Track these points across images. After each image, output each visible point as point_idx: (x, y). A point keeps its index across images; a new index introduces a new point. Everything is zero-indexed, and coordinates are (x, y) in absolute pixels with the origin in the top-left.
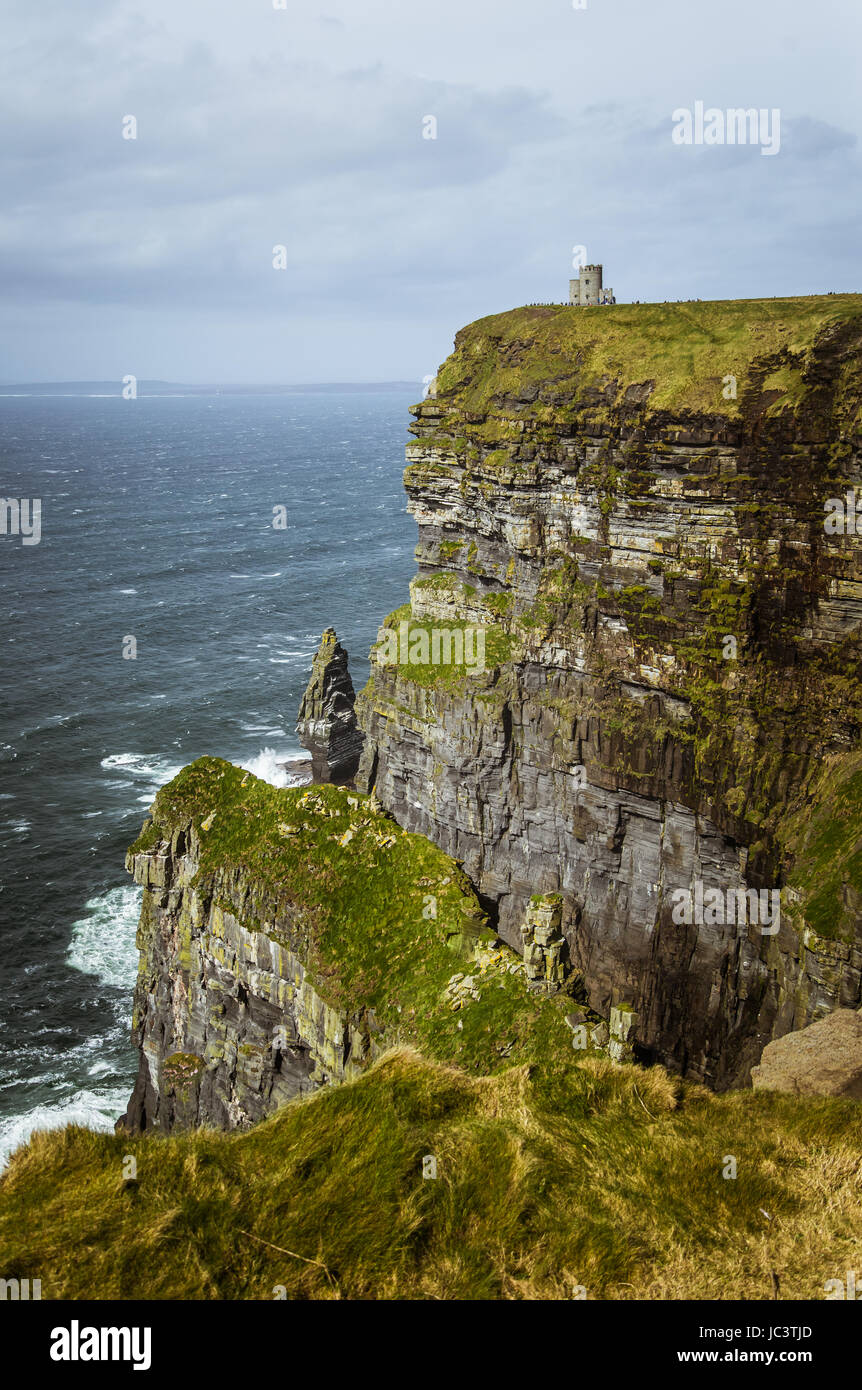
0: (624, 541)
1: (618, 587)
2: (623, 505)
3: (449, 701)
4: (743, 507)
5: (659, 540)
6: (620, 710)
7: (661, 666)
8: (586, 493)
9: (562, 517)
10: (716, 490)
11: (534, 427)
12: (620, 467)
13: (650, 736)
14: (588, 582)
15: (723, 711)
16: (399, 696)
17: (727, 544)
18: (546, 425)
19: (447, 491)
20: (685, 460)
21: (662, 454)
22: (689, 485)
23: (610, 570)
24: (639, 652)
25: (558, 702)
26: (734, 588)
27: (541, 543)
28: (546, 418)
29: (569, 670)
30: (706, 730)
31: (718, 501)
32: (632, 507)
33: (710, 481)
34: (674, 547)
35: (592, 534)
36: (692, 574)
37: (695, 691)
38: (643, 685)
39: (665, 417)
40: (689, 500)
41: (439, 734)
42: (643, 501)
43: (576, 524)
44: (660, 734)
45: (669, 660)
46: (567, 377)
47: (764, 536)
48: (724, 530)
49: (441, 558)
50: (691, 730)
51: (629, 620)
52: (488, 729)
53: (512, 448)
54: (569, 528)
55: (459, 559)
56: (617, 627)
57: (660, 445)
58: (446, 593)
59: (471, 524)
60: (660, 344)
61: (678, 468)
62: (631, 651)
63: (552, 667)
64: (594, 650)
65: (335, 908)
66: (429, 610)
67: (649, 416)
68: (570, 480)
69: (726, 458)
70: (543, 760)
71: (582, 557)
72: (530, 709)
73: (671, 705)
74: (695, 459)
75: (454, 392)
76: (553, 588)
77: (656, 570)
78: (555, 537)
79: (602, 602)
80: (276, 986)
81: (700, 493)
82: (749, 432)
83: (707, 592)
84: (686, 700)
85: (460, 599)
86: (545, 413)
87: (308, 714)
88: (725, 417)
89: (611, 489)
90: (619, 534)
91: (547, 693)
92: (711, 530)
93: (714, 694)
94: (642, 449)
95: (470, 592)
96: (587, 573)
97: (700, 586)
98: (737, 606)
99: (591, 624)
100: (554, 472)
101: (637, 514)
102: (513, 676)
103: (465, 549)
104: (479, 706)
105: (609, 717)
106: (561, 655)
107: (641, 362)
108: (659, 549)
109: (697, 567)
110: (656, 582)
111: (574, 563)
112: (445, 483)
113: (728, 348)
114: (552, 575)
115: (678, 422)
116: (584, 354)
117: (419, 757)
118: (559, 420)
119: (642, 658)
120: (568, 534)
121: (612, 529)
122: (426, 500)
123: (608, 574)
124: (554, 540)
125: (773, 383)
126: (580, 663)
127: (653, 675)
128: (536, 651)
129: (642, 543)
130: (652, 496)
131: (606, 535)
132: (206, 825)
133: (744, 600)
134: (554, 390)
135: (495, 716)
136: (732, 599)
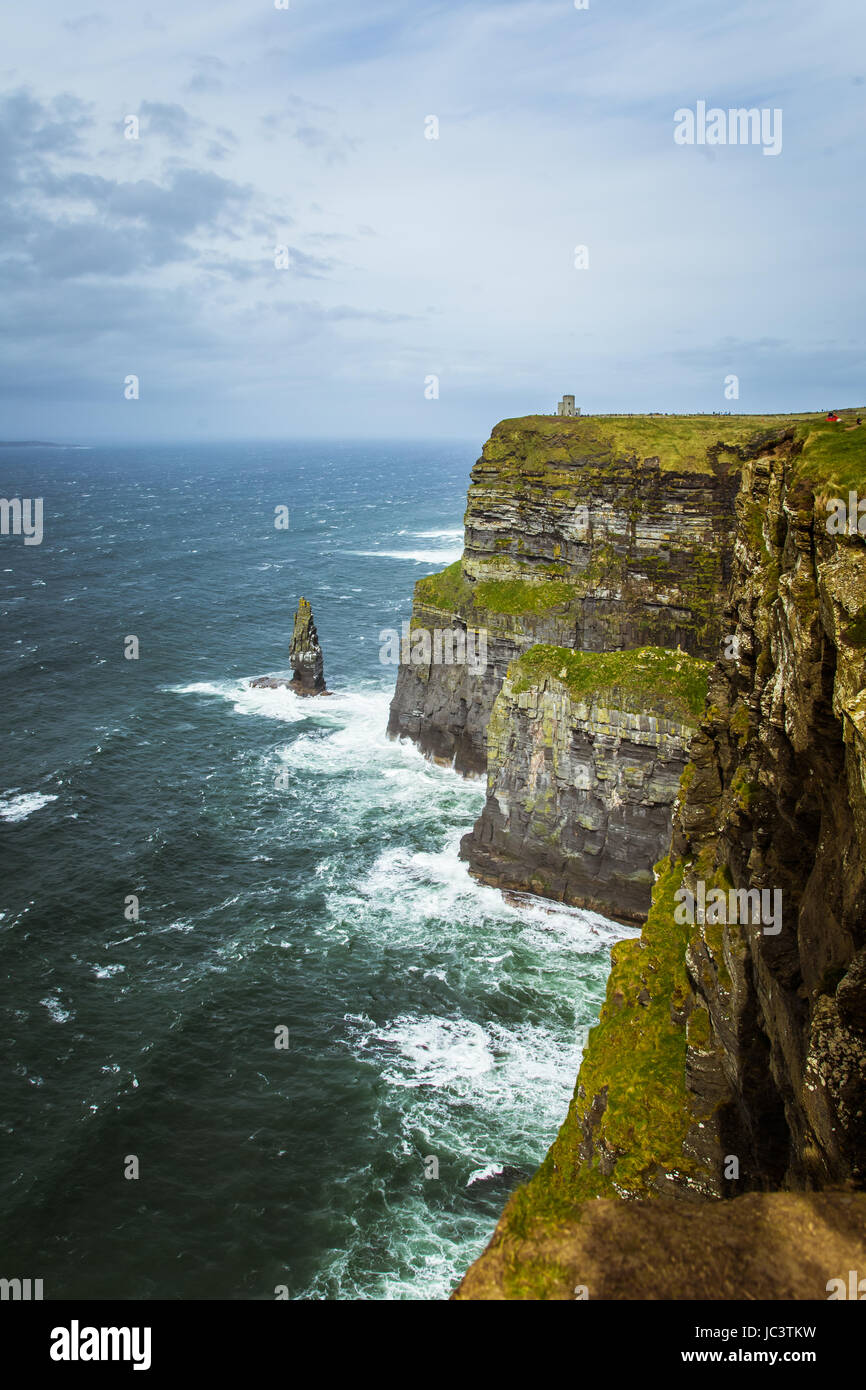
0: (644, 535)
1: (639, 558)
2: (646, 517)
4: (716, 517)
5: (667, 534)
6: (645, 618)
7: (670, 594)
8: (618, 512)
9: (603, 524)
10: (703, 509)
11: (586, 479)
12: (642, 498)
13: (666, 628)
14: (620, 555)
15: (712, 613)
17: (707, 535)
18: (595, 477)
19: (508, 511)
20: (685, 495)
21: (671, 492)
22: (686, 507)
23: (636, 549)
24: (656, 589)
25: (604, 617)
26: (711, 555)
27: (592, 538)
28: (595, 474)
29: (611, 600)
30: (703, 622)
31: (702, 515)
32: (651, 518)
33: (699, 505)
34: (676, 537)
35: (622, 532)
36: (687, 550)
37: (693, 605)
38: (659, 605)
39: (674, 474)
40: (686, 514)
42: (657, 515)
43: (611, 527)
44: (673, 626)
45: (675, 591)
46: (605, 454)
47: (727, 531)
48: (704, 528)
49: (496, 548)
50: (691, 623)
51: (648, 573)
53: (576, 489)
54: (607, 529)
55: (511, 548)
56: (639, 577)
57: (669, 488)
58: (506, 566)
59: (522, 529)
60: (651, 439)
61: (680, 499)
62: (651, 589)
63: (601, 599)
64: (627, 589)
65: (690, 697)
66: (490, 575)
67: (663, 474)
68: (607, 505)
69: (707, 495)
71: (616, 543)
72: (589, 621)
73: (676, 613)
74: (690, 495)
75: (504, 460)
76: (600, 559)
77: (665, 548)
79: (629, 566)
80: (654, 737)
81: (694, 511)
82: (720, 482)
83: (697, 558)
84: (687, 610)
85: (517, 569)
86: (595, 472)
87: (298, 649)
88: (708, 475)
89: (636, 509)
90: (641, 532)
91: (597, 613)
92: (696, 528)
93: (706, 605)
94: (657, 489)
95: (523, 566)
96: (619, 551)
97: (692, 555)
98: (715, 563)
99: (624, 576)
100: (599, 501)
101: (653, 522)
102: (579, 605)
103: (515, 543)
104: (560, 622)
105: (639, 622)
106: (605, 594)
107: (646, 448)
108: (667, 538)
109: (690, 546)
110: (666, 554)
111: (612, 546)
112: (506, 507)
113: (692, 442)
114: (599, 553)
115: (681, 477)
116: (610, 443)
117: (507, 653)
118: (604, 474)
119: (657, 590)
120: (607, 533)
121: (637, 529)
122: (489, 517)
123: (633, 551)
124: (598, 535)
125: (723, 458)
126: (618, 596)
127: (665, 599)
128: (592, 591)
129: (655, 535)
130: (664, 512)
131: (634, 532)
132: (563, 673)
133: (718, 560)
134: (599, 461)
135: (571, 626)
136: (711, 560)
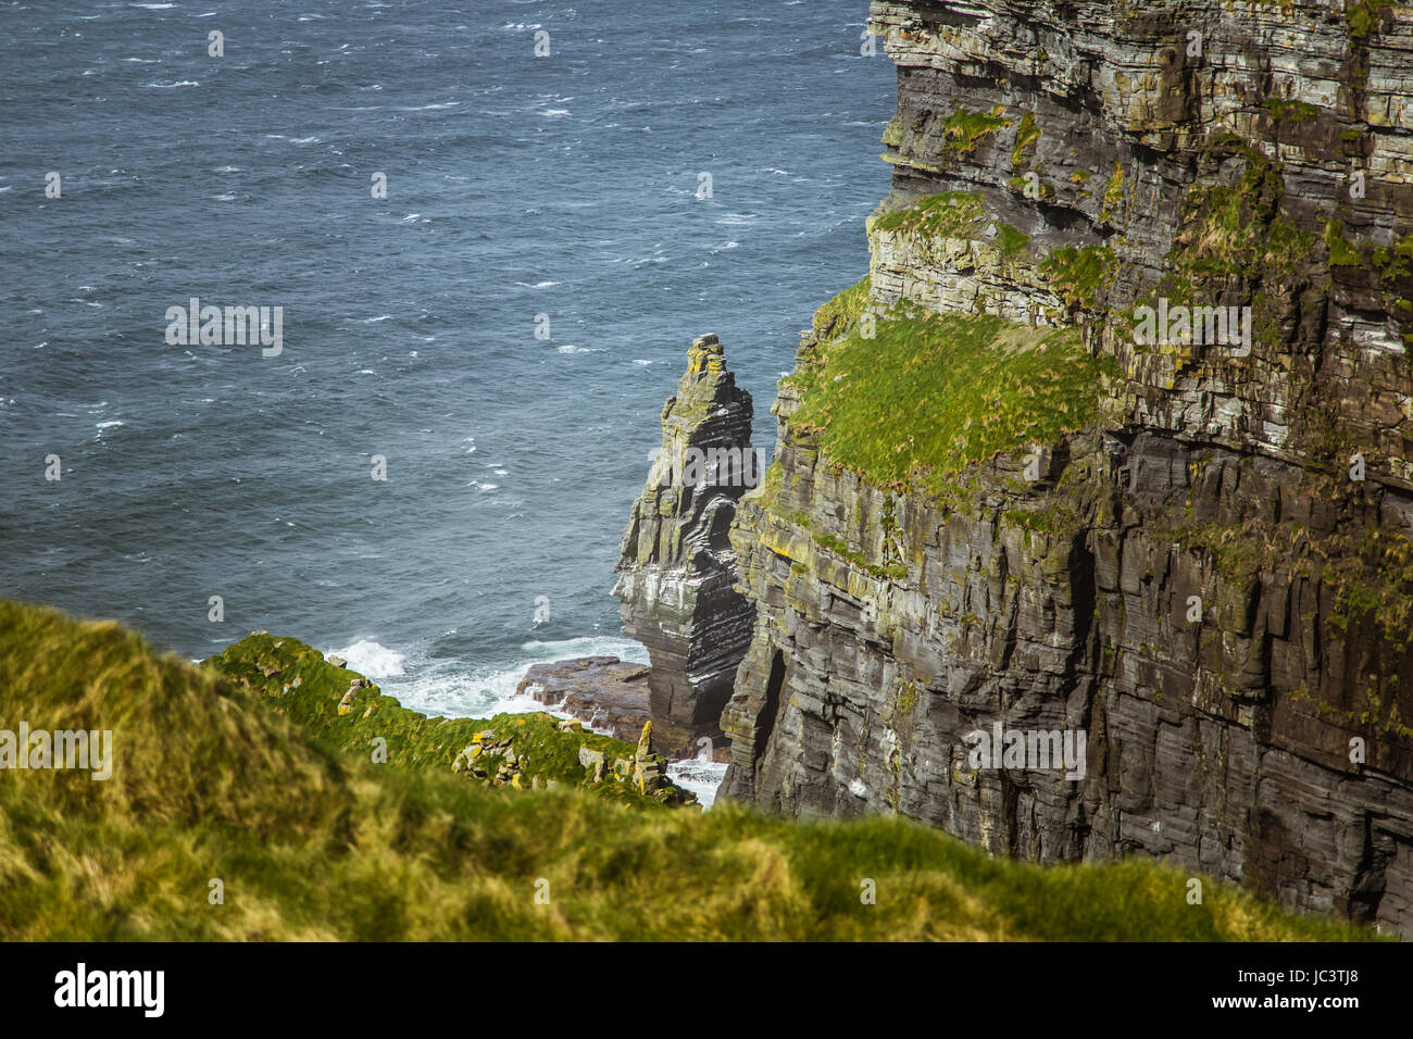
3: (936, 522)
9: (1249, 48)
14: (1307, 221)
16: (821, 506)
25: (1220, 536)
27: (1190, 117)
29: (1248, 452)
35: (1324, 94)
41: (911, 606)
49: (945, 155)
51: (1409, 324)
52: (1032, 598)
54: (1264, 77)
55: (992, 157)
56: (1377, 342)
58: (954, 246)
59: (1024, 66)
63: (1203, 444)
64: (1315, 401)
66: (909, 288)
70: (1170, 686)
71: (1293, 153)
72: (1141, 550)
76: (1215, 237)
78: (1227, 102)
79: (1340, 275)
85: (988, 261)
87: (645, 550)
90: (1395, 93)
91: (1189, 510)
95: (1012, 243)
96: (1308, 198)
102: (1101, 464)
103: (1006, 133)
104: (1012, 537)
105: (1345, 578)
106: (1227, 413)
111: (1274, 170)
114: (1212, 203)
117: (864, 666)
120: (1262, 94)
121: (1377, 80)
124: (1224, 110)
126: (1276, 436)
128: (1159, 400)
135: (1051, 566)
